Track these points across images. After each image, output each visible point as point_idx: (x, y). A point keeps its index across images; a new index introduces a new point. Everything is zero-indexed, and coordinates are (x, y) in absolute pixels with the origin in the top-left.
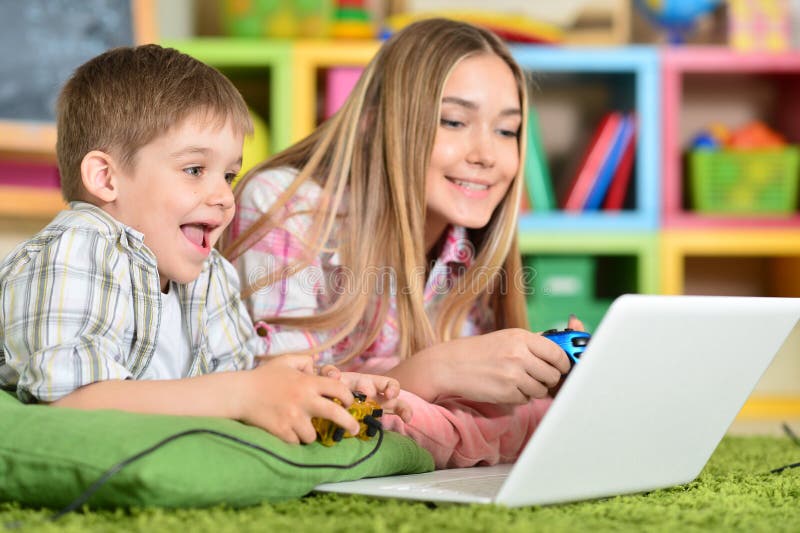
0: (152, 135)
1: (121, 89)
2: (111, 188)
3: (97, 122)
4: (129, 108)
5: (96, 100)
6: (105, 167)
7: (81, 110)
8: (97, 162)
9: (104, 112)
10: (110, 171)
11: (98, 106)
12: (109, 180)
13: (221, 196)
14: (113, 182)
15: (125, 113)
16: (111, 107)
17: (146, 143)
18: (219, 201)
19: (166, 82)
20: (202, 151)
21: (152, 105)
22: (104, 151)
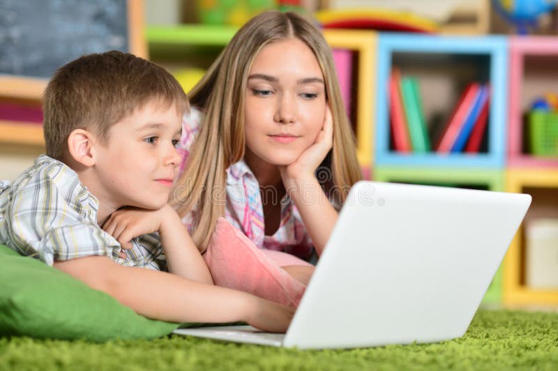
0: (122, 116)
1: (97, 84)
2: (91, 156)
3: (79, 108)
4: (103, 97)
5: (78, 92)
6: (86, 140)
7: (66, 99)
8: (80, 137)
9: (84, 100)
10: (90, 144)
11: (79, 96)
12: (89, 150)
13: (171, 157)
14: (93, 152)
15: (100, 101)
16: (90, 97)
17: (117, 122)
18: (172, 161)
19: (130, 78)
20: (157, 126)
21: (121, 95)
22: (85, 129)
